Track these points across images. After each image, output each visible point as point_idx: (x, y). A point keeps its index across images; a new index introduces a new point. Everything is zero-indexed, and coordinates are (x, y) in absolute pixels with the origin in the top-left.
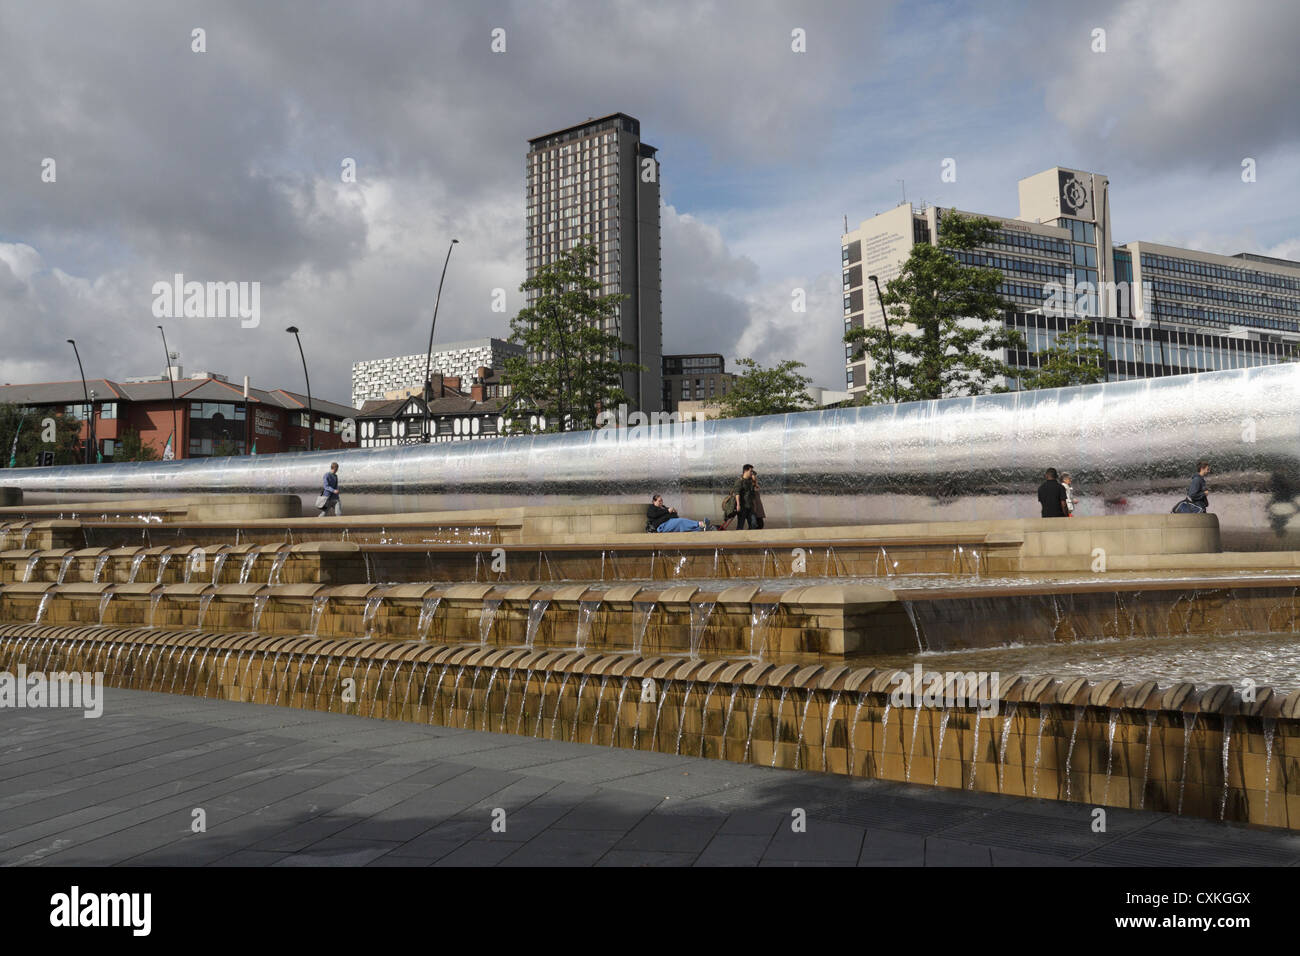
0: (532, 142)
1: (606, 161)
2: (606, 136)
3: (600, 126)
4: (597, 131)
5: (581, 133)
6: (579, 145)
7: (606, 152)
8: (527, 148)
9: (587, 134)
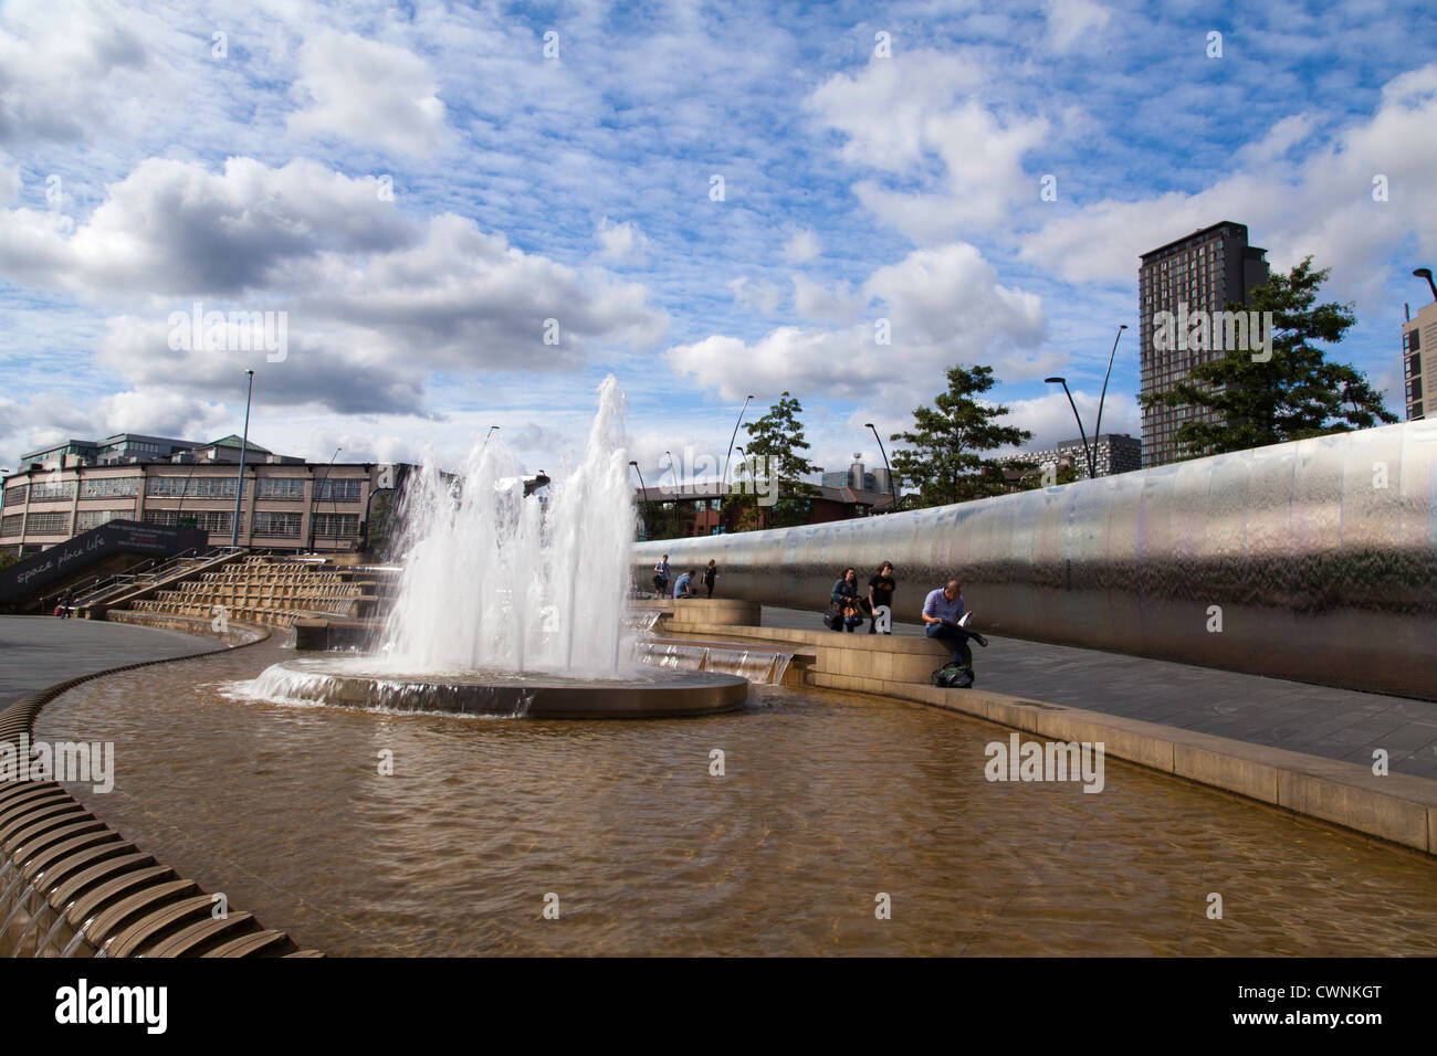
0: (1144, 257)
1: (1212, 267)
2: (1212, 246)
3: (1207, 236)
4: (1204, 240)
5: (1188, 244)
6: (1186, 256)
7: (1212, 260)
8: (1140, 263)
9: (1194, 245)
